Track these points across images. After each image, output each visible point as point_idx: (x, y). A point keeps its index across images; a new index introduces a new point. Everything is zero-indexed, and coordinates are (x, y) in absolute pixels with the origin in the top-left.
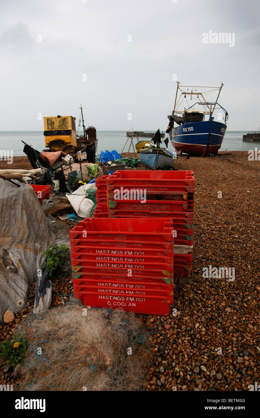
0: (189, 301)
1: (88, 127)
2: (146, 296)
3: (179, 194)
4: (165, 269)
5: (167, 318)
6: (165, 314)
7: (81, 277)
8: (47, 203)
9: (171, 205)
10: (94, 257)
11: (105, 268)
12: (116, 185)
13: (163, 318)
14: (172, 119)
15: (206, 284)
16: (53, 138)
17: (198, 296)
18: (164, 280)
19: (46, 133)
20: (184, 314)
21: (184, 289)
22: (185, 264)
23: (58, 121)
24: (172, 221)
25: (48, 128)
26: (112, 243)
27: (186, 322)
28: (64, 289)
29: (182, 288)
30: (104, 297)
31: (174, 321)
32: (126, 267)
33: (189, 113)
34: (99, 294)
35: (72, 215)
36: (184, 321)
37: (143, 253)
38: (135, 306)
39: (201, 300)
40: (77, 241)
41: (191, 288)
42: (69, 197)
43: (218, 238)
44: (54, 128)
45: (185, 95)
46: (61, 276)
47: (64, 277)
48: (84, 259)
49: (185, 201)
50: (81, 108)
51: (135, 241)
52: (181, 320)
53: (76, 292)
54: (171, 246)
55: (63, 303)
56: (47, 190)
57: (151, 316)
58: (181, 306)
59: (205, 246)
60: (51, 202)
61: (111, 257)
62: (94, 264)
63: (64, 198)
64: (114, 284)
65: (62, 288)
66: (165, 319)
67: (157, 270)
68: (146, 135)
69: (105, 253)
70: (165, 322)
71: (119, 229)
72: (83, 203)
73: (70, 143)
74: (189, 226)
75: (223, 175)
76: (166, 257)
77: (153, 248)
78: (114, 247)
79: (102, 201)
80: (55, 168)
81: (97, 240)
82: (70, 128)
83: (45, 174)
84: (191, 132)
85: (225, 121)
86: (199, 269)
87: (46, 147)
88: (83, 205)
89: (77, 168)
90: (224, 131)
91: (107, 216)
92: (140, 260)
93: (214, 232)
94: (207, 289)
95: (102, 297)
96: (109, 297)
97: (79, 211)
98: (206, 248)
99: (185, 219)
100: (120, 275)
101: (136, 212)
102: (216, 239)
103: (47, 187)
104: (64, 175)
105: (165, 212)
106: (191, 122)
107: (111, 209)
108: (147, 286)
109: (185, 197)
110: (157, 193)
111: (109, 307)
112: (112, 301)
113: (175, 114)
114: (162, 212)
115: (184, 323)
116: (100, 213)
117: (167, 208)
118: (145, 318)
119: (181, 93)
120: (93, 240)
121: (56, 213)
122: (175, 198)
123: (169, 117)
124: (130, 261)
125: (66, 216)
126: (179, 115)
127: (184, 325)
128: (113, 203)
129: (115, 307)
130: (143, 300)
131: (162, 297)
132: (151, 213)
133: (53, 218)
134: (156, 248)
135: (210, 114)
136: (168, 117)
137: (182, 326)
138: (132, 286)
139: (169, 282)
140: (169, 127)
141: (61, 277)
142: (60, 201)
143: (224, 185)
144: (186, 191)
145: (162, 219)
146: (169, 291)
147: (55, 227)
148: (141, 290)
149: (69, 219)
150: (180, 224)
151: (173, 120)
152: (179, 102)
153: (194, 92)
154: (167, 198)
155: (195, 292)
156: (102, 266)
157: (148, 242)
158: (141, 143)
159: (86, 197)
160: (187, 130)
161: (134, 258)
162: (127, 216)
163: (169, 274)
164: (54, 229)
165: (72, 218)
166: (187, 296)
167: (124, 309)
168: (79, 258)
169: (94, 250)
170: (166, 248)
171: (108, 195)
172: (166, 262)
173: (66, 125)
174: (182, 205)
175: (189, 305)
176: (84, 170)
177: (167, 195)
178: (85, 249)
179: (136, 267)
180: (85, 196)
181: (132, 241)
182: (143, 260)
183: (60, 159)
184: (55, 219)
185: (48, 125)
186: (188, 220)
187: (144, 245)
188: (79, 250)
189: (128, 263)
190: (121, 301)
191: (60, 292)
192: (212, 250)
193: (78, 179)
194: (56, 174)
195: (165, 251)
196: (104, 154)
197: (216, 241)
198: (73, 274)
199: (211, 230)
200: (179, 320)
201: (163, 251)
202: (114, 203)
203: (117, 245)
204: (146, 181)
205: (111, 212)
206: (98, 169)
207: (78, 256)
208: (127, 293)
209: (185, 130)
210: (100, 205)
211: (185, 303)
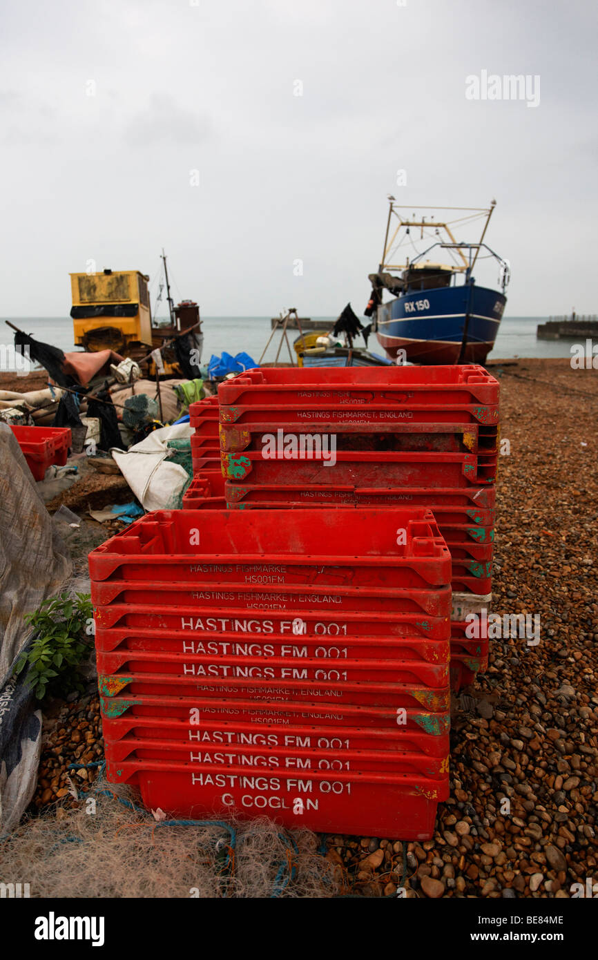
0: (489, 779)
1: (180, 302)
2: (355, 776)
3: (451, 430)
4: (421, 683)
5: (428, 847)
6: (421, 836)
7: (131, 711)
8: (61, 477)
9: (423, 465)
10: (174, 644)
11: (210, 680)
12: (247, 406)
13: (413, 851)
14: (379, 282)
15: (531, 714)
16: (94, 325)
17: (518, 758)
18: (417, 721)
19: (77, 313)
20: (482, 830)
21: (468, 735)
22: (465, 651)
23: (106, 283)
24: (431, 518)
25: (81, 299)
26: (236, 594)
27: (494, 865)
28: (83, 739)
29: (460, 732)
30: (209, 780)
31: (451, 863)
32: (284, 675)
33: (417, 270)
34: (194, 771)
35: (126, 509)
36: (487, 861)
37: (345, 627)
38: (316, 808)
39: (529, 774)
40: (114, 590)
41: (488, 730)
42: (121, 459)
43: (536, 566)
44: (97, 300)
45: (406, 228)
46: (76, 694)
47: (88, 698)
48: (139, 649)
49: (469, 452)
50: (164, 258)
51: (315, 587)
52: (477, 857)
53: (114, 765)
54: (444, 603)
55: (74, 793)
56: (60, 440)
57: (372, 844)
58: (464, 797)
59: (503, 590)
60: (75, 473)
61: (233, 642)
62: (176, 667)
63: (108, 461)
64: (243, 736)
65: (76, 737)
66: (422, 855)
67: (393, 686)
68: (316, 325)
69: (211, 628)
70: (423, 868)
71: (259, 545)
72: (157, 475)
73: (136, 335)
74: (480, 533)
75: (510, 408)
76: (425, 640)
77: (381, 610)
78: (244, 607)
79: (208, 465)
80: (87, 388)
81: (184, 585)
82: (135, 301)
83: (62, 401)
84: (425, 312)
85: (503, 287)
86: (500, 662)
87: (76, 345)
88: (160, 479)
89: (149, 390)
90: (502, 310)
91: (222, 504)
92: (334, 653)
93: (524, 550)
94: (540, 733)
95: (204, 780)
96: (228, 781)
97: (148, 495)
98: (509, 597)
99: (470, 511)
100: (265, 704)
101: (313, 491)
102: (532, 568)
103: (61, 431)
104: (113, 405)
105: (405, 489)
106: (425, 289)
107: (233, 481)
108: (357, 743)
109: (469, 439)
110: (378, 430)
111: (225, 812)
112: (238, 791)
113: (384, 271)
114: (395, 489)
115: (488, 868)
116: (202, 498)
117: (411, 477)
118: (350, 849)
119: (399, 223)
120: (170, 585)
121: (83, 501)
122: (436, 444)
123: (373, 278)
124: (300, 655)
125: (110, 510)
126: (394, 274)
127: (488, 875)
128: (239, 462)
129: (248, 815)
130: (346, 788)
131: (411, 779)
132: (358, 494)
133: (75, 516)
134: (388, 610)
135: (465, 271)
136: (370, 277)
137: (482, 882)
138: (308, 740)
139: (434, 729)
140: (371, 302)
141: (78, 698)
142: (96, 470)
143: (519, 431)
144: (472, 419)
145: (396, 510)
146: (433, 759)
147: (76, 540)
148: (336, 754)
149: (120, 519)
150: (451, 525)
151: (383, 285)
152: (395, 245)
153: (428, 221)
154: (411, 443)
155: (502, 743)
156: (203, 672)
157: (362, 590)
158: (306, 337)
159: (167, 459)
160: (415, 306)
161: (312, 647)
162: (285, 503)
163: (436, 701)
164: (73, 545)
165: (129, 516)
166: (482, 761)
167: (278, 822)
168: (124, 646)
169: (174, 620)
170: (427, 609)
171: (223, 438)
172: (424, 660)
173: (126, 291)
174: (460, 465)
175: (494, 793)
176: (166, 395)
177: (409, 435)
178: (144, 615)
179: (321, 675)
180: (164, 455)
181: (305, 587)
182: (345, 651)
183: (106, 369)
184: (80, 519)
185: (81, 291)
186: (477, 515)
187: (350, 602)
188: (124, 621)
189: (291, 662)
190: (268, 794)
191: (68, 754)
192: (528, 601)
193: (150, 415)
194: (90, 401)
195: (421, 621)
196: (218, 362)
197: (535, 575)
198: (102, 701)
199: (513, 545)
200: (468, 855)
201: (414, 620)
202: (242, 464)
203: (254, 601)
204: (343, 390)
205: (233, 490)
206: (202, 392)
207: (118, 642)
208: (288, 764)
209: (410, 307)
210: (202, 477)
211: (479, 788)
